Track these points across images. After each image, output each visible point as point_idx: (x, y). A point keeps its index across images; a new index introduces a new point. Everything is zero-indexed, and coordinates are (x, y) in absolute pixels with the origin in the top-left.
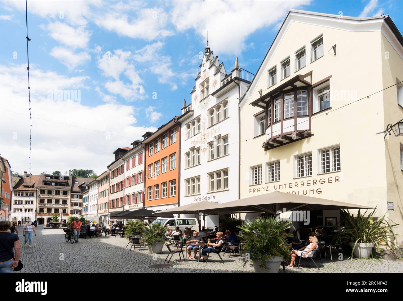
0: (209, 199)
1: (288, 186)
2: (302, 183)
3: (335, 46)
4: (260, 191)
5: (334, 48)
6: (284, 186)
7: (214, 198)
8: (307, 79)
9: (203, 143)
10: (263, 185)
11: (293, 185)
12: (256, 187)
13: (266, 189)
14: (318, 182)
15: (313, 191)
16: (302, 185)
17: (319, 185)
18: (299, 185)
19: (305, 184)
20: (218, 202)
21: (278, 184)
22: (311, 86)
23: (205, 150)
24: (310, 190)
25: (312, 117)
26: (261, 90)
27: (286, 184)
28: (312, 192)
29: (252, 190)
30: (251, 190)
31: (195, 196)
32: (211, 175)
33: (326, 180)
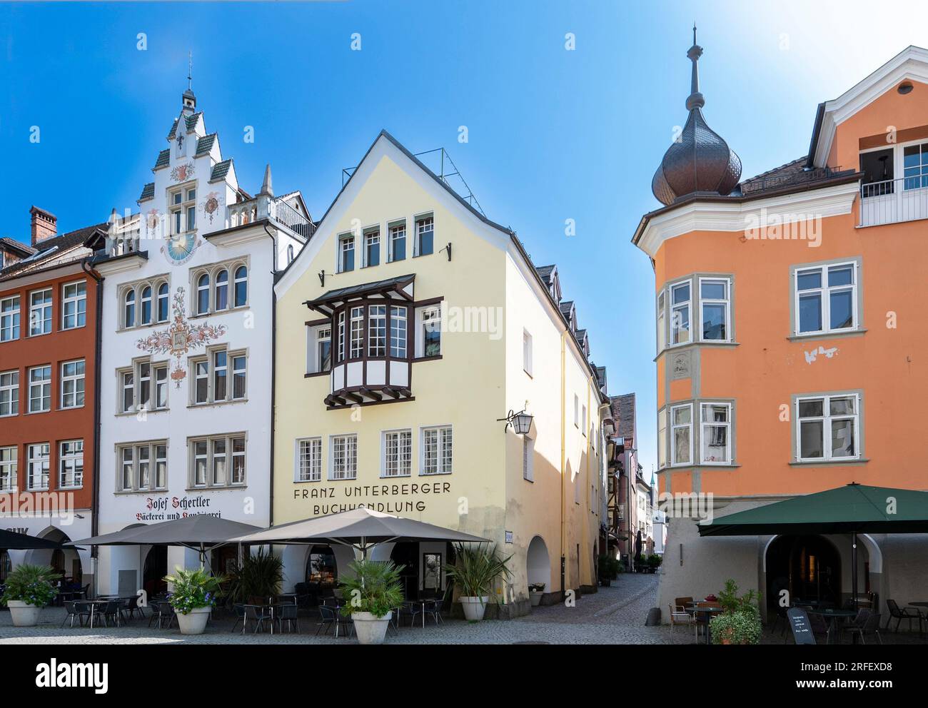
0: (191, 505)
1: (370, 491)
2: (395, 488)
3: (450, 244)
4: (317, 495)
5: (449, 250)
6: (363, 490)
7: (205, 504)
8: (408, 290)
9: (176, 353)
10: (324, 484)
11: (380, 489)
12: (309, 487)
13: (329, 492)
14: (419, 490)
15: (411, 505)
16: (395, 492)
17: (420, 496)
18: (390, 491)
19: (400, 490)
20: (218, 516)
21: (353, 484)
22: (412, 302)
23: (179, 375)
24: (407, 503)
25: (414, 365)
26: (323, 271)
27: (367, 487)
28: (409, 507)
29: (301, 493)
30: (297, 493)
31: (151, 496)
32: (198, 445)
33: (431, 487)
